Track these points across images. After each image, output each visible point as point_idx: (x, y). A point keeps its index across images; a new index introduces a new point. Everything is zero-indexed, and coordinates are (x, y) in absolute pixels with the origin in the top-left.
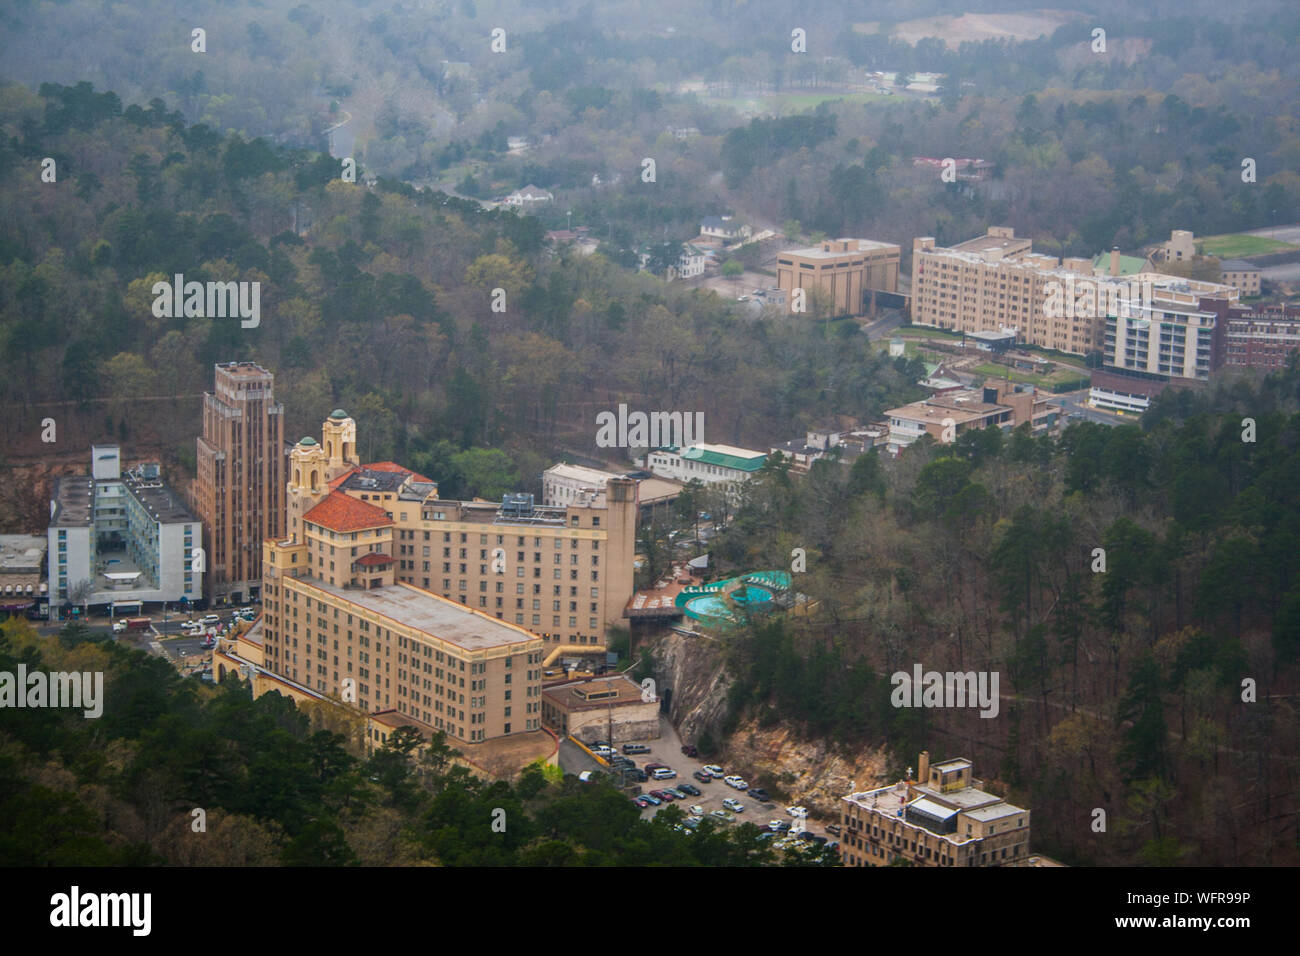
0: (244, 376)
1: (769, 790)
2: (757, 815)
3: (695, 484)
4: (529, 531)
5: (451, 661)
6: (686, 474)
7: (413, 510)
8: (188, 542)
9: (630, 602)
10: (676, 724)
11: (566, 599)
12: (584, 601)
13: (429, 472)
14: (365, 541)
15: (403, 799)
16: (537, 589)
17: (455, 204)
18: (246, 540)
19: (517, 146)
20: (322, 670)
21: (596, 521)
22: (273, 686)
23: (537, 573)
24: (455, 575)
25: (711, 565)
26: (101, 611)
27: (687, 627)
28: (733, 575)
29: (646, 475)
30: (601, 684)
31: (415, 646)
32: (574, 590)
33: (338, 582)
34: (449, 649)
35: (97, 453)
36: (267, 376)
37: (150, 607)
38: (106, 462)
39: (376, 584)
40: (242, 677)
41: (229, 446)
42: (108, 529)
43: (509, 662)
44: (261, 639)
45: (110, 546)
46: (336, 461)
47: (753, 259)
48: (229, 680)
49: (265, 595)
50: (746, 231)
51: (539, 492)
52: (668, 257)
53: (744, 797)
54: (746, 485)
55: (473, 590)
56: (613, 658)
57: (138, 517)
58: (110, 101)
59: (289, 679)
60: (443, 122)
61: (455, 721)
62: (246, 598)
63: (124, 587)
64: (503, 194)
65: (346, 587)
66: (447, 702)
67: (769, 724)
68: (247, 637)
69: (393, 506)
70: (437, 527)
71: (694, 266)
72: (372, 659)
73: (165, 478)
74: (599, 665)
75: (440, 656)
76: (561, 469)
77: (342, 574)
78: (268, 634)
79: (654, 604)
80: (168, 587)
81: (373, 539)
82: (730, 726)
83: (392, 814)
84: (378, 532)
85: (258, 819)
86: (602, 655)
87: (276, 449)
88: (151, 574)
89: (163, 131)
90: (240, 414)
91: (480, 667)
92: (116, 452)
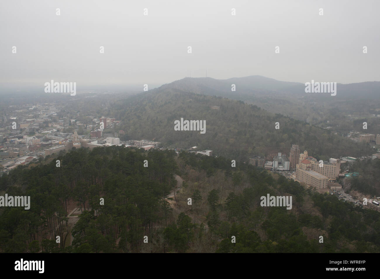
0: (295, 146)
1: (355, 198)
2: (353, 201)
3: (347, 161)
4: (327, 165)
5: (317, 179)
6: (346, 160)
7: (314, 162)
8: (288, 164)
9: (339, 174)
10: (344, 189)
11: (331, 173)
12: (333, 174)
13: (316, 158)
14: (308, 165)
15: (310, 194)
16: (328, 172)
17: (320, 128)
18: (295, 164)
19: (328, 122)
20: (302, 179)
21: (335, 165)
22: (296, 180)
23: (328, 170)
24: (318, 170)
25: (349, 171)
26: (278, 170)
27: (346, 178)
28: (352, 172)
29: (342, 160)
30: (335, 184)
31: (313, 177)
32: (332, 173)
33: (305, 169)
34: (317, 178)
35: (279, 153)
36: (298, 146)
37: (284, 170)
38: (280, 154)
39: (309, 170)
40: (293, 179)
41: (293, 153)
42: (279, 162)
43: (324, 180)
44: (296, 175)
45: (280, 163)
46: (305, 156)
47: (356, 136)
48: (292, 179)
49: (296, 170)
50: (355, 132)
51: (329, 161)
52: (346, 135)
53: (352, 199)
54: (354, 162)
55: (320, 172)
56: (336, 181)
57: (283, 161)
58: (282, 116)
59: (298, 180)
60: (320, 119)
61: (317, 186)
62: (294, 170)
63: (281, 168)
64: (326, 127)
65: (305, 170)
66: (316, 184)
67: (355, 190)
68: (295, 175)
69: (311, 161)
70: (316, 164)
71: (349, 136)
72: (308, 178)
73: (286, 156)
74: (335, 181)
75: (316, 179)
76: (331, 159)
77: (305, 168)
78: (296, 174)
79: (342, 175)
80: (286, 169)
81: (309, 165)
82: (350, 190)
83: (309, 196)
84: (309, 164)
85: (293, 195)
86: (335, 180)
87: (298, 154)
88: (284, 167)
89: (288, 119)
90: (295, 150)
91: (320, 180)
92: (281, 153)
